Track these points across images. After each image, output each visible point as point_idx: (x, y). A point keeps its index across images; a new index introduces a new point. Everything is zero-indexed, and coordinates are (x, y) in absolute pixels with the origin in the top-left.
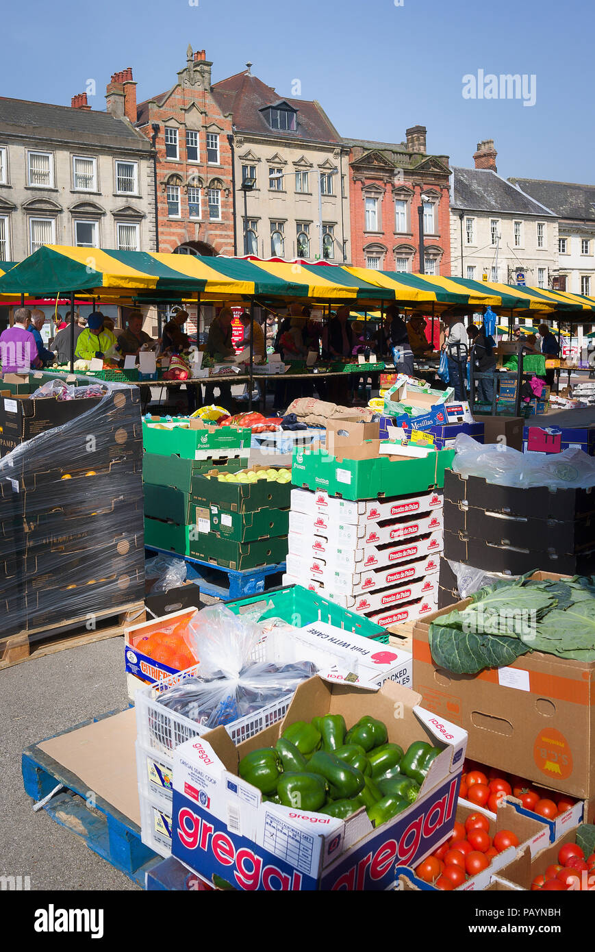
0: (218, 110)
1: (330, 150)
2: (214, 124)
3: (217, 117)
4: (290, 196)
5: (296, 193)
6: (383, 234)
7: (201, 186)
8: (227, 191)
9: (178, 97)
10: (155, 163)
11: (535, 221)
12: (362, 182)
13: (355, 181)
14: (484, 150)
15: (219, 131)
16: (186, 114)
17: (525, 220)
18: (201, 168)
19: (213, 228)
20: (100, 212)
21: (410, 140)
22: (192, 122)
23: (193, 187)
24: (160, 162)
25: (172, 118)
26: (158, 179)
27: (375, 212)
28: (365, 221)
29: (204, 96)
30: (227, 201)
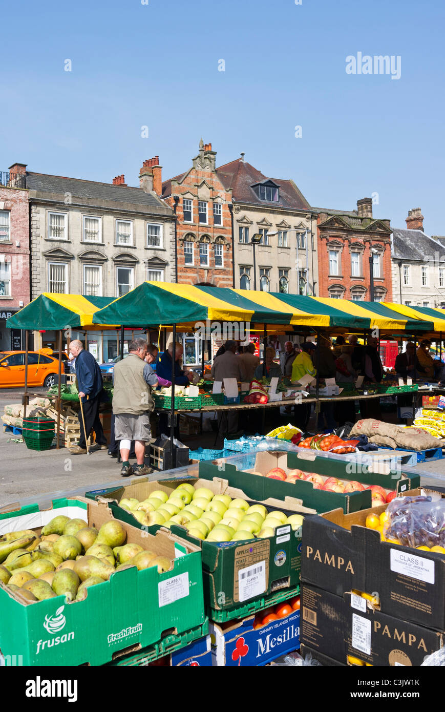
0: (221, 186)
1: (303, 216)
2: (218, 197)
3: (221, 191)
4: (274, 250)
7: (208, 242)
8: (228, 246)
9: (193, 177)
10: (175, 225)
12: (327, 239)
13: (321, 238)
14: (414, 215)
16: (198, 189)
18: (209, 229)
19: (218, 273)
20: (135, 261)
21: (360, 209)
22: (203, 195)
23: (203, 242)
24: (179, 225)
25: (188, 192)
26: (178, 236)
27: (336, 261)
28: (329, 268)
29: (211, 176)
30: (228, 253)
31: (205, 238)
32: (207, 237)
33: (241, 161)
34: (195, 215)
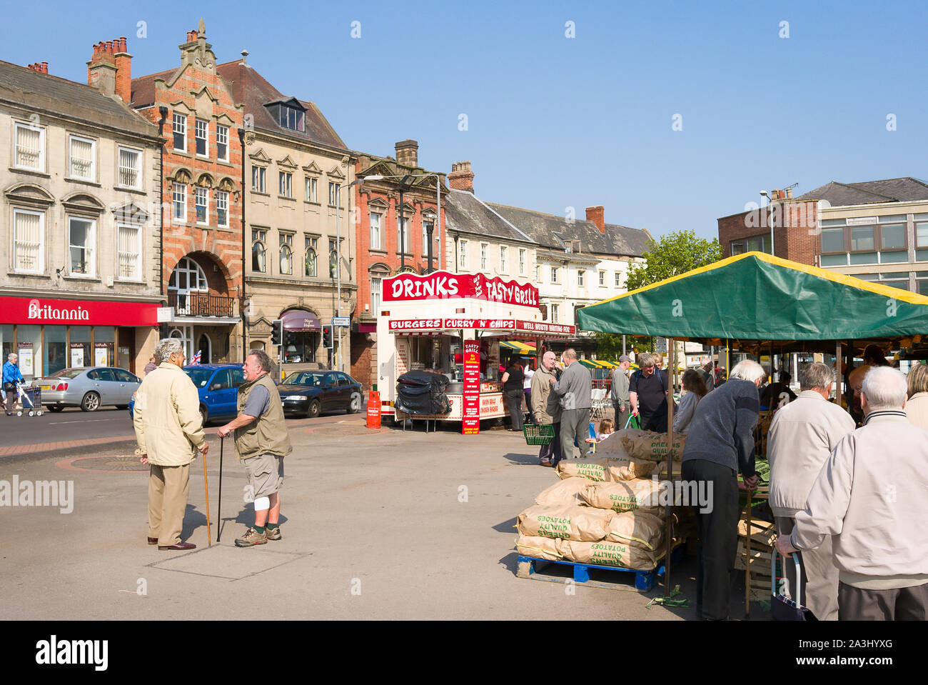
0: (229, 98)
1: (339, 157)
2: (225, 115)
3: (228, 107)
4: (299, 205)
5: (305, 202)
6: (386, 253)
7: (209, 186)
8: (237, 194)
9: (188, 78)
10: (161, 154)
11: (517, 246)
12: (368, 195)
13: (361, 194)
14: (460, 171)
15: (228, 123)
16: (196, 100)
17: (510, 245)
18: (210, 164)
19: (221, 237)
20: (99, 208)
21: (400, 155)
22: (202, 110)
23: (201, 186)
24: (167, 153)
25: (182, 103)
26: (164, 173)
27: (378, 229)
28: (370, 238)
29: (215, 82)
30: (237, 206)
31: (205, 178)
32: (207, 176)
33: (243, 64)
34: (190, 140)
